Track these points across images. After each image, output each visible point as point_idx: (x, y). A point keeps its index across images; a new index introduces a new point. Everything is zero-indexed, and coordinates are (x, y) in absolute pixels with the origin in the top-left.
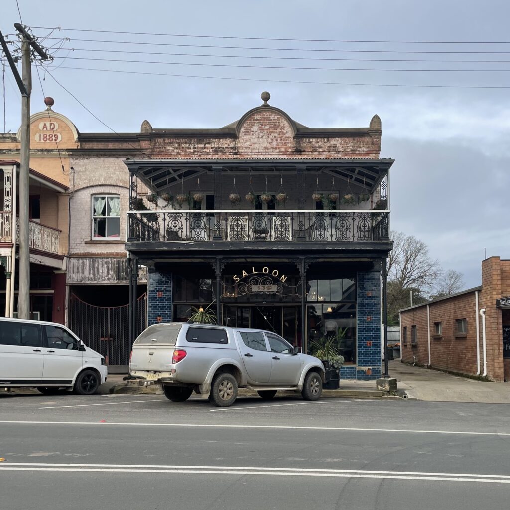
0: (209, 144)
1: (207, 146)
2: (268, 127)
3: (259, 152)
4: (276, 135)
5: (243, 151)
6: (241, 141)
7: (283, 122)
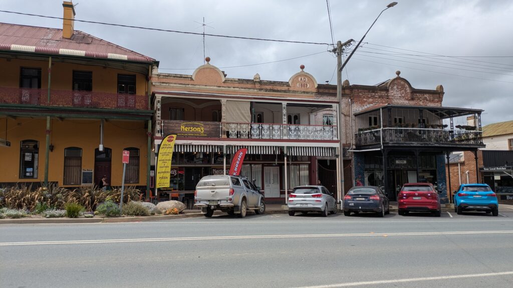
2: (400, 87)
3: (397, 99)
5: (391, 97)
6: (390, 93)
7: (407, 86)
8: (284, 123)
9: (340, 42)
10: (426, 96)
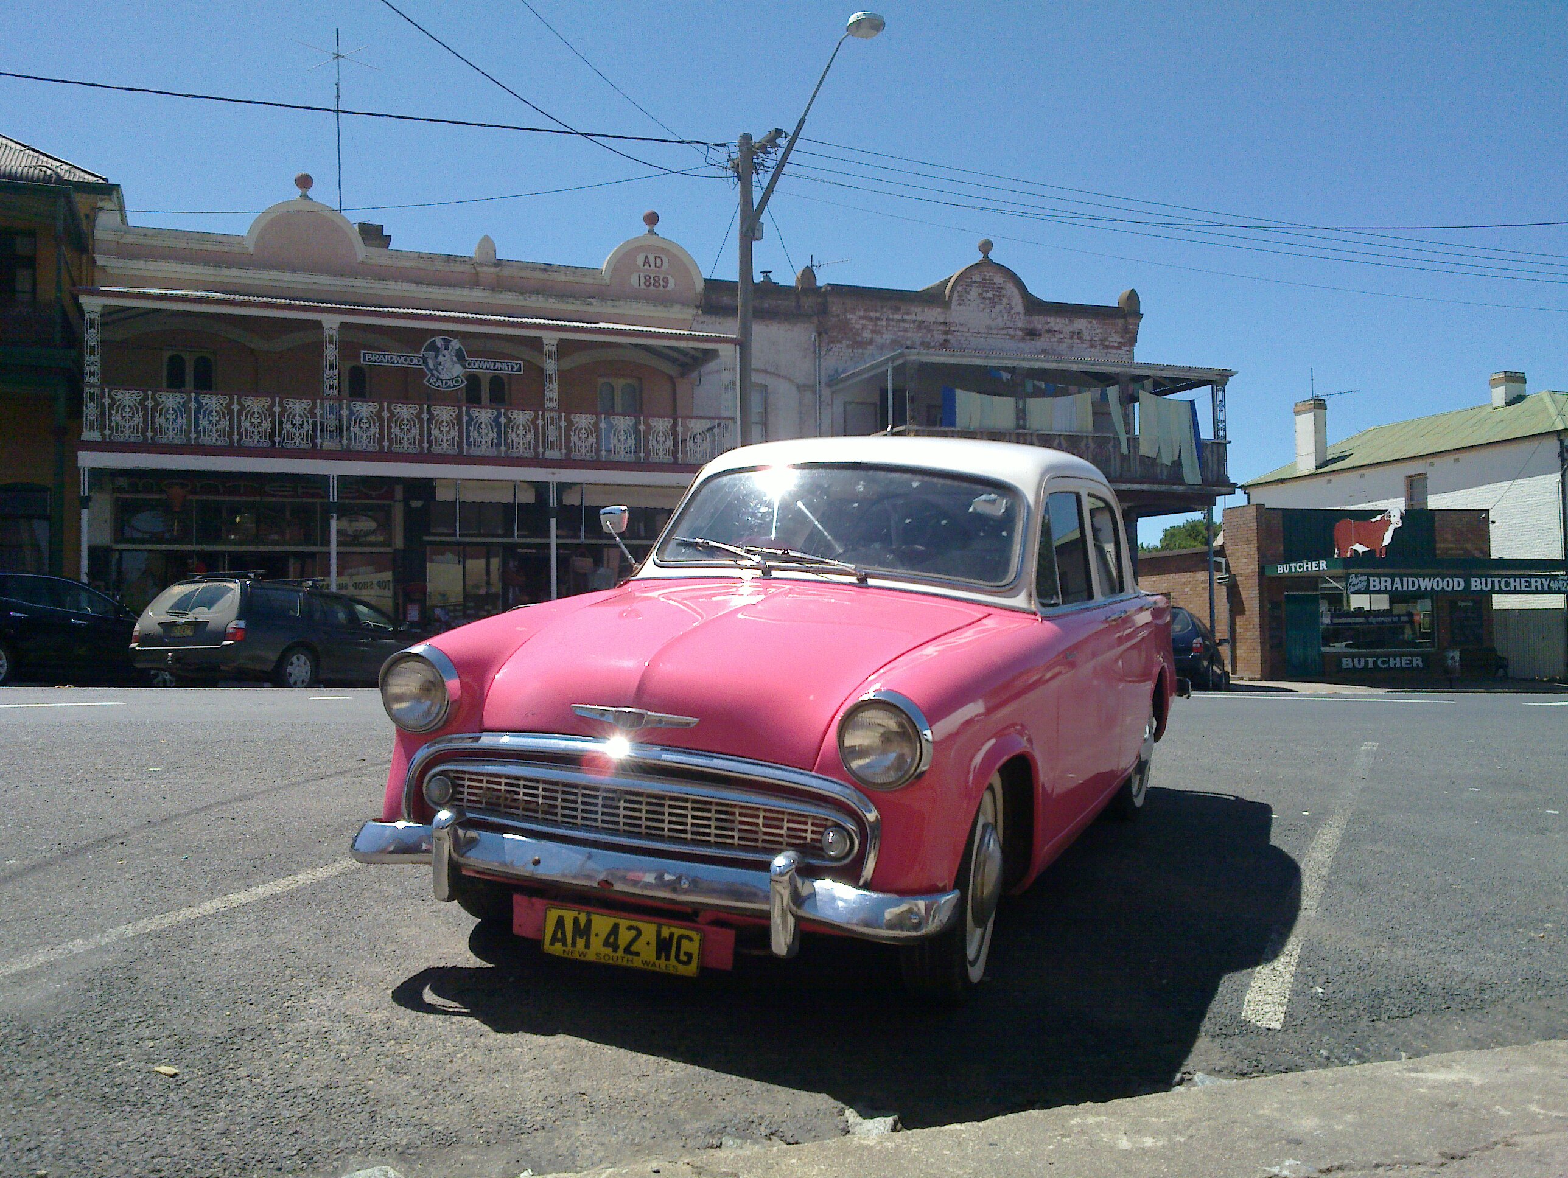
0: (908, 314)
1: (906, 317)
2: (990, 295)
3: (978, 333)
4: (1002, 307)
5: (957, 329)
6: (954, 314)
7: (1011, 289)
8: (548, 405)
9: (747, 138)
10: (1081, 324)
